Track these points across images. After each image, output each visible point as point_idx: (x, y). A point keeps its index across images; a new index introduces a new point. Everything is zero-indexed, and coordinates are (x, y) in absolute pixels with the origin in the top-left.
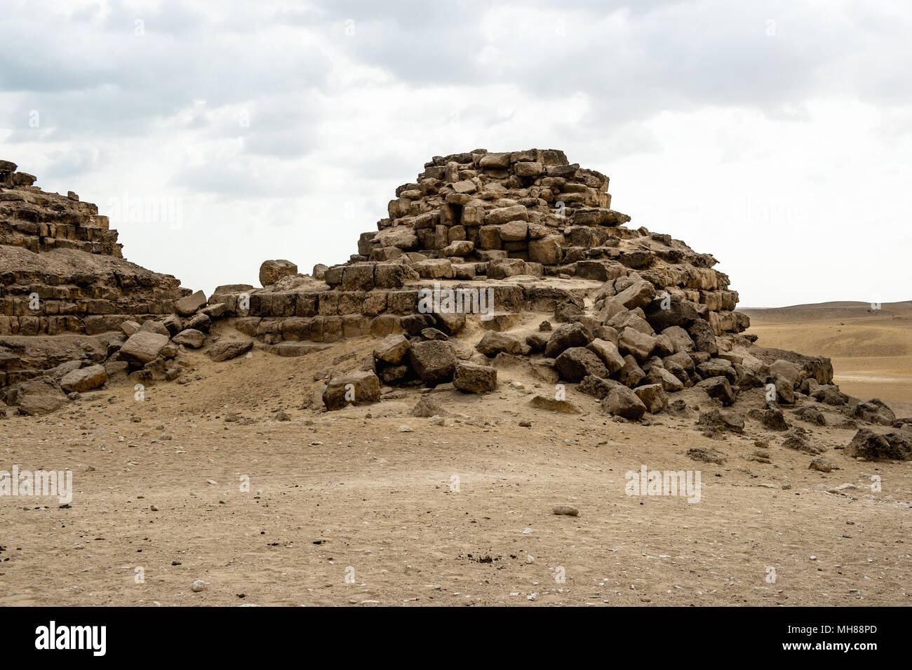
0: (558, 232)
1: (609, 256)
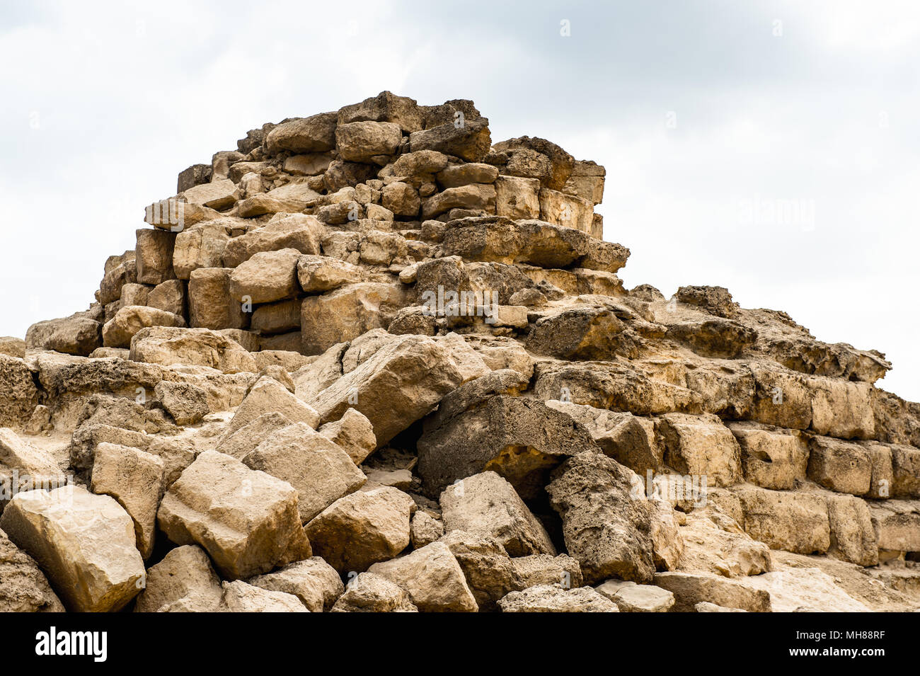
0: (385, 277)
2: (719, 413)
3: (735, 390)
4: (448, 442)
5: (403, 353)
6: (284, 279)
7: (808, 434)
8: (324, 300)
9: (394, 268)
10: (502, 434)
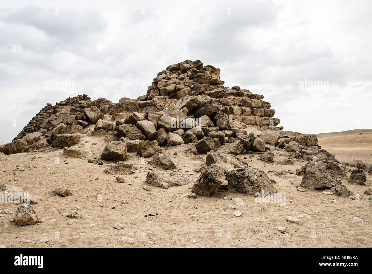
0: (188, 87)
1: (204, 94)
2: (238, 105)
3: (241, 102)
4: (199, 111)
5: (192, 99)
6: (174, 89)
7: (252, 108)
8: (180, 91)
9: (190, 86)
10: (207, 110)
